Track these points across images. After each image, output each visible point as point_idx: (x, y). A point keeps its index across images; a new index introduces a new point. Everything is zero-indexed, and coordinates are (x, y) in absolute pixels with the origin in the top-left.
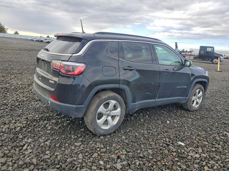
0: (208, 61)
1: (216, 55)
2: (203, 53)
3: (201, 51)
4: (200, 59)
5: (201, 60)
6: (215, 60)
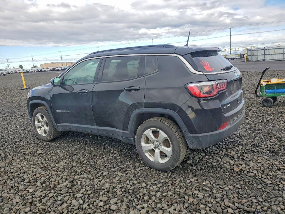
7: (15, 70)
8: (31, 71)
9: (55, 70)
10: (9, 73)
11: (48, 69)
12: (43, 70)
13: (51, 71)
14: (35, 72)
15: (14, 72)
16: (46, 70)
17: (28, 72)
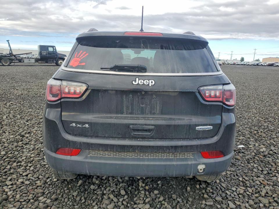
0: (52, 63)
1: (60, 56)
2: (45, 54)
3: (43, 52)
4: (42, 62)
5: (44, 62)
6: (60, 61)
7: (234, 61)
8: (248, 64)
9: (273, 66)
10: (229, 64)
11: (266, 63)
12: (260, 64)
13: (269, 66)
14: (251, 65)
15: (232, 63)
16: (263, 65)
17: (245, 65)
